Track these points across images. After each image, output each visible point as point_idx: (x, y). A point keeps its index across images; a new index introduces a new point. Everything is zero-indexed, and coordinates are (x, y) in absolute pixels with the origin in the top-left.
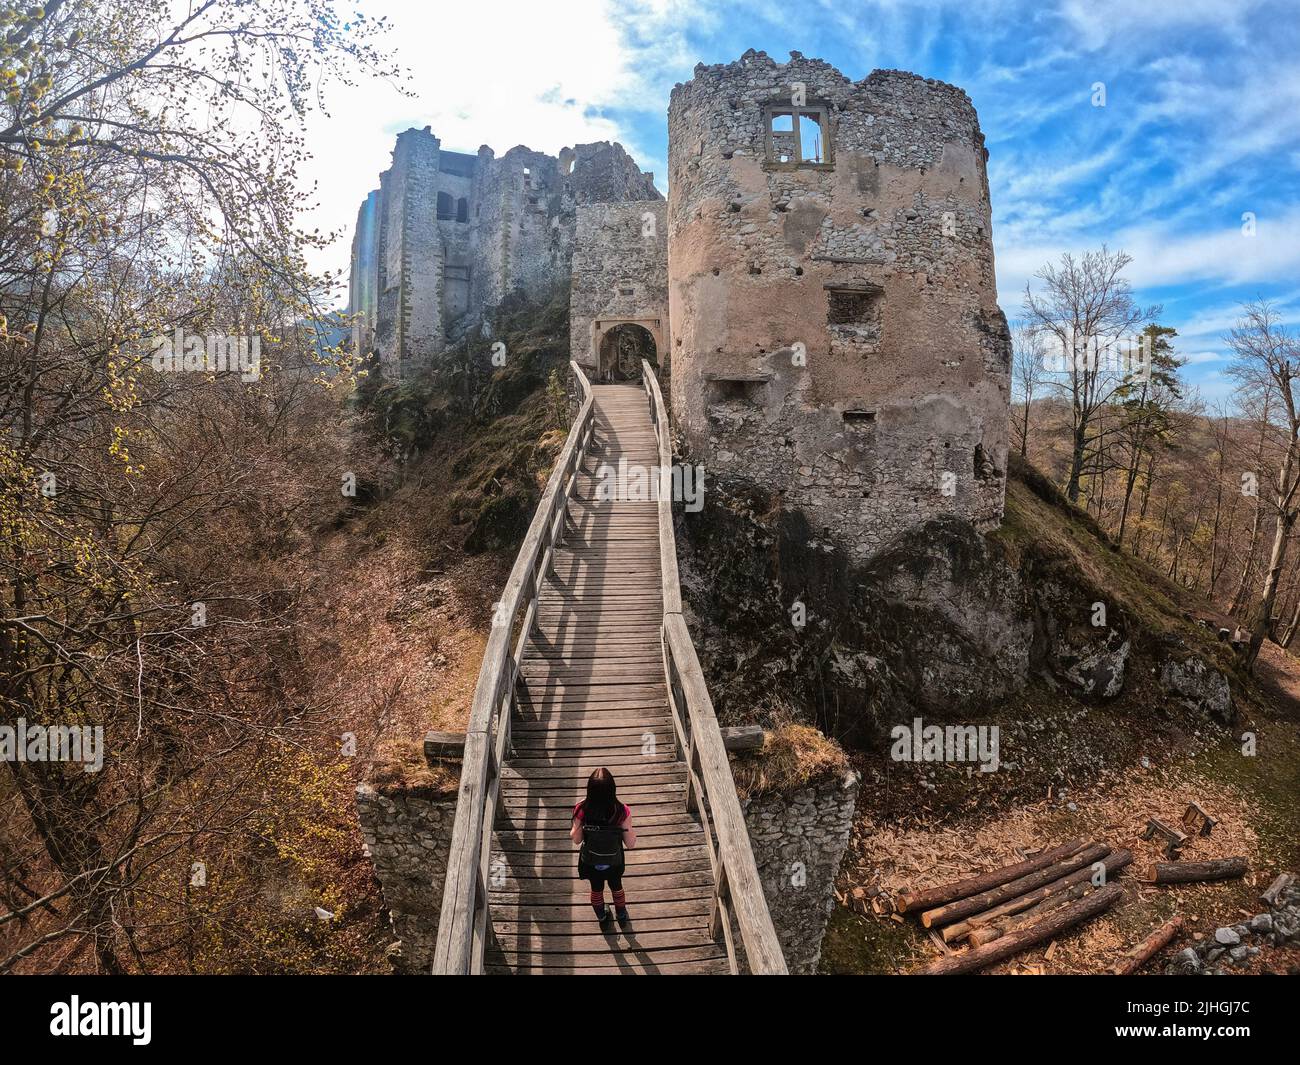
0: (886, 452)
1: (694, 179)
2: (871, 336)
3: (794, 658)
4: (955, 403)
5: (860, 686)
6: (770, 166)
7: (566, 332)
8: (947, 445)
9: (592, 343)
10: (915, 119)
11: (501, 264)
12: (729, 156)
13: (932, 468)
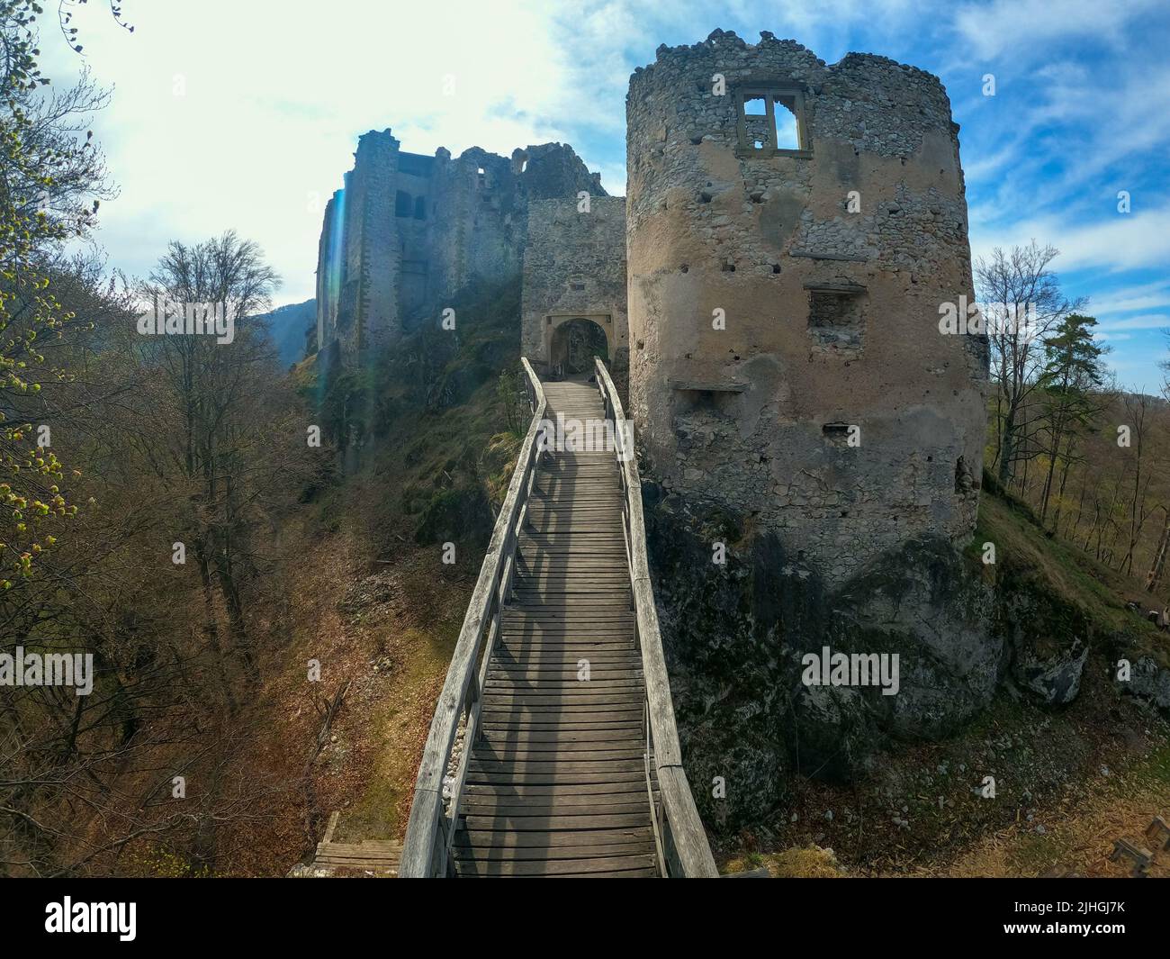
0: (867, 468)
1: (658, 167)
2: (854, 341)
3: (768, 700)
4: (940, 415)
5: (834, 721)
6: (744, 153)
7: (517, 325)
8: (930, 459)
9: (543, 337)
10: (893, 106)
11: (455, 259)
12: (697, 142)
13: (913, 485)
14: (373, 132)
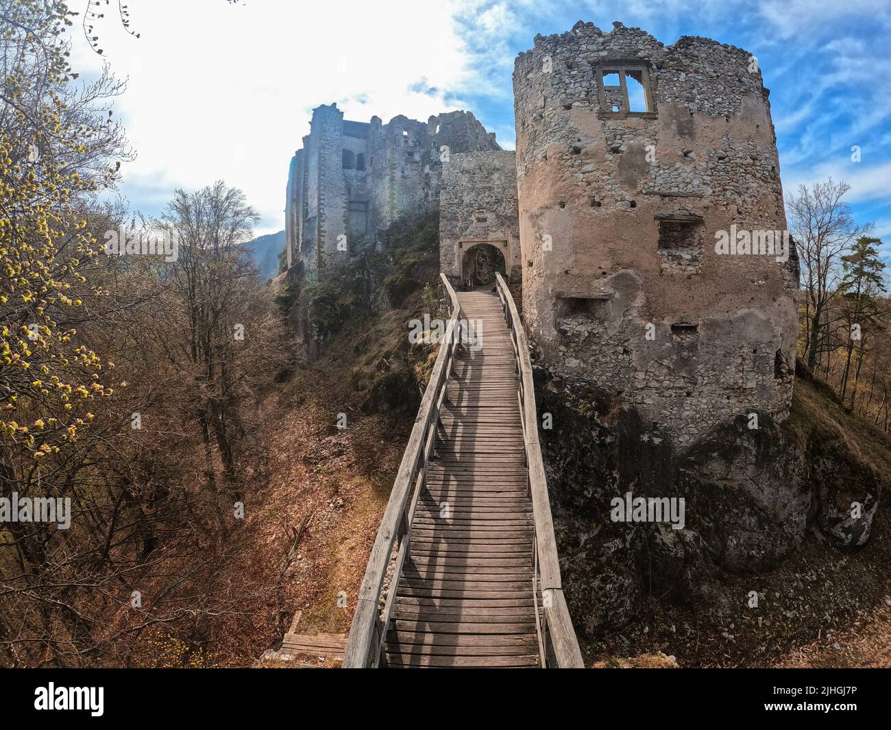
0: (706, 358)
1: (540, 128)
2: (694, 259)
3: (629, 537)
4: (762, 316)
5: (679, 555)
6: (604, 115)
7: (437, 249)
8: (755, 351)
9: (456, 259)
10: (718, 76)
11: (389, 200)
12: (568, 107)
13: (742, 371)
14: (323, 106)
